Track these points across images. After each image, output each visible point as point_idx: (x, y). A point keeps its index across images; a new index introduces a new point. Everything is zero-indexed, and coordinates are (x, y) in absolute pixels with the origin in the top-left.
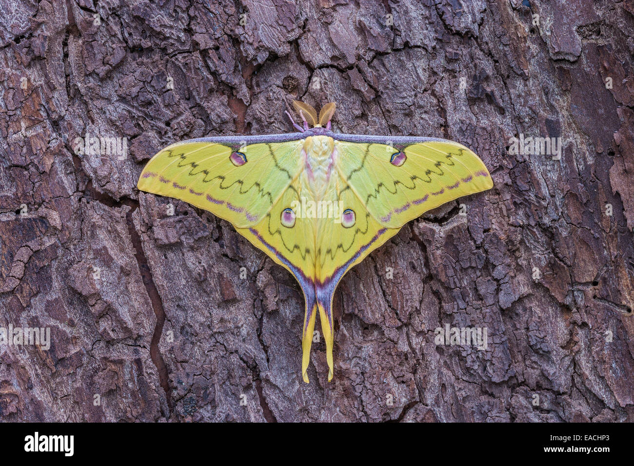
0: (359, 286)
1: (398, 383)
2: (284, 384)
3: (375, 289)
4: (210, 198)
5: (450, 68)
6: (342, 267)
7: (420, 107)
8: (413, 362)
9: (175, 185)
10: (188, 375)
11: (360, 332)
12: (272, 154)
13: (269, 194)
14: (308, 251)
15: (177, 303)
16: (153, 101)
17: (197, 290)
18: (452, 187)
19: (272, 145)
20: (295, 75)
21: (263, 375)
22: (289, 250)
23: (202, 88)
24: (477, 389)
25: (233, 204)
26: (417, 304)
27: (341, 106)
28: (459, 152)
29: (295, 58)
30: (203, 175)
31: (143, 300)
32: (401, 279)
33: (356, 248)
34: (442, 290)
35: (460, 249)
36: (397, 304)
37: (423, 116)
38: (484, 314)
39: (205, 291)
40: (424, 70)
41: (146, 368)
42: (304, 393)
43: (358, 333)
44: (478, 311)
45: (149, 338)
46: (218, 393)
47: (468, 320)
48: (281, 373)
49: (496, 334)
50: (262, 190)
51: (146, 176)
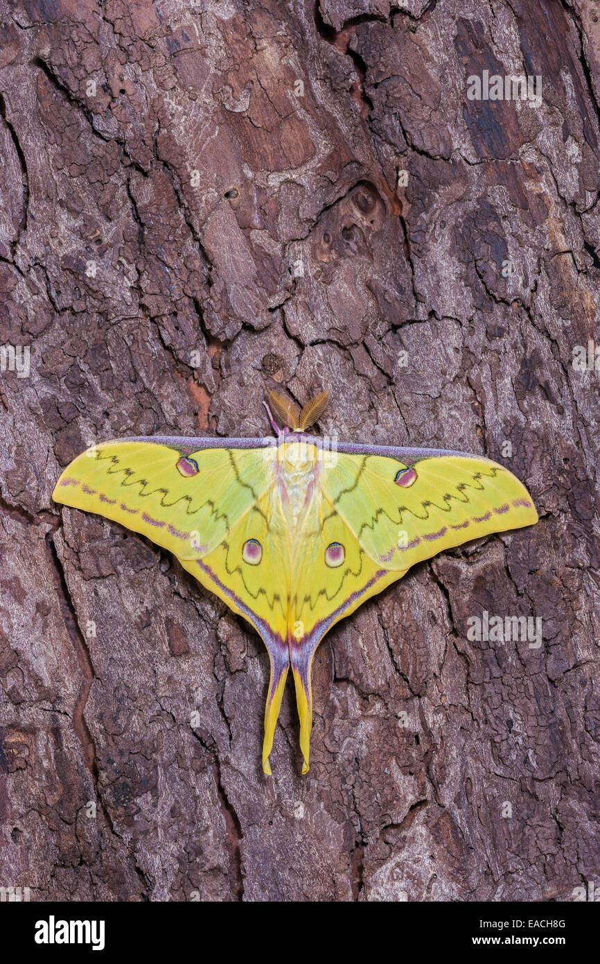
0: (357, 641)
1: (404, 774)
2: (249, 770)
3: (378, 646)
4: (146, 518)
5: (493, 346)
6: (326, 620)
7: (449, 401)
8: (425, 747)
9: (102, 498)
10: (121, 753)
11: (357, 703)
12: (233, 464)
13: (226, 517)
14: (277, 598)
15: (109, 656)
16: (86, 383)
17: (138, 640)
18: (480, 520)
19: (234, 451)
20: (279, 352)
21: (221, 756)
22: (252, 595)
23: (152, 368)
24: (514, 787)
25: (177, 527)
26: (435, 669)
27: (341, 395)
28: (491, 472)
29: (280, 328)
30: (139, 487)
31: (65, 651)
32: (414, 634)
33: (345, 594)
34: (470, 651)
35: (494, 596)
36: (408, 668)
37: (453, 413)
38: (526, 686)
39: (148, 641)
40: (456, 350)
41: (66, 741)
42: (276, 783)
43: (354, 706)
44: (519, 681)
45: (72, 701)
46: (161, 778)
47: (504, 694)
48: (246, 755)
49: (542, 714)
50: (217, 511)
51: (65, 483)
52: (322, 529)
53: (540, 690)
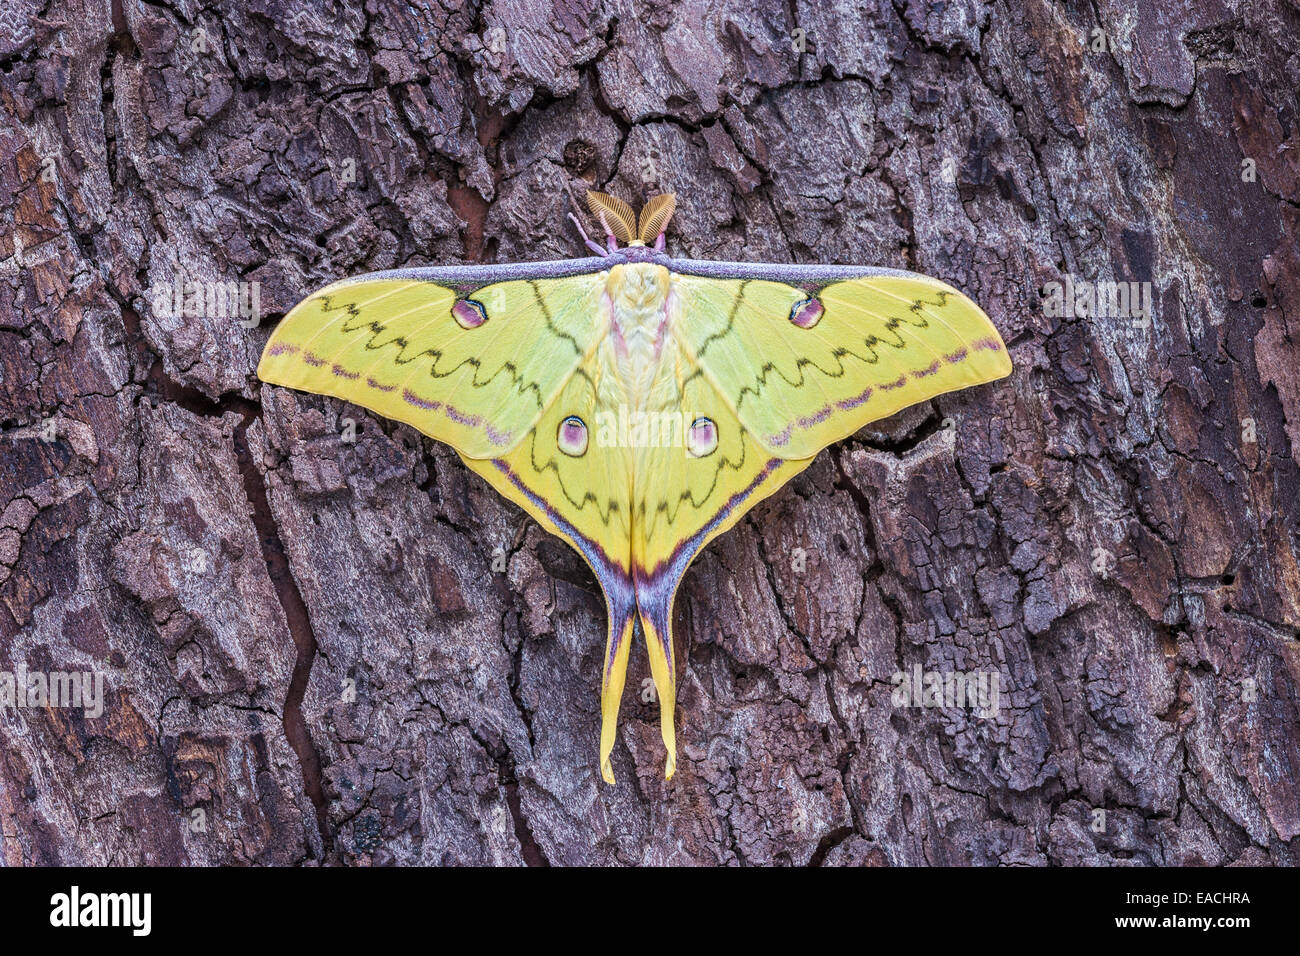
0: (725, 584)
1: (808, 789)
2: (565, 789)
3: (759, 591)
4: (410, 397)
5: (922, 121)
6: (692, 539)
7: (857, 205)
8: (839, 745)
9: (337, 370)
10: (363, 770)
11: (728, 683)
12: (540, 302)
13: (536, 387)
14: (614, 506)
15: (340, 619)
16: (290, 194)
17: (383, 592)
18: (922, 374)
19: (540, 283)
20: (590, 137)
21: (521, 770)
22: (574, 504)
23: (393, 166)
24: (978, 806)
25: (460, 408)
26: (850, 625)
27: (689, 203)
28: (938, 299)
29: (590, 101)
30: (395, 349)
31: (267, 612)
32: (816, 570)
33: (720, 499)
34: (903, 595)
35: (940, 506)
36: (808, 624)
37: (864, 224)
38: (993, 647)
39: (399, 594)
40: (866, 126)
41: (274, 754)
42: (608, 810)
43: (723, 686)
44: (981, 639)
45: (281, 693)
46: (426, 810)
47: (957, 659)
48: (559, 767)
49: (1018, 689)
50: (521, 379)
51: (276, 352)
52: (681, 397)
53: (1015, 652)
